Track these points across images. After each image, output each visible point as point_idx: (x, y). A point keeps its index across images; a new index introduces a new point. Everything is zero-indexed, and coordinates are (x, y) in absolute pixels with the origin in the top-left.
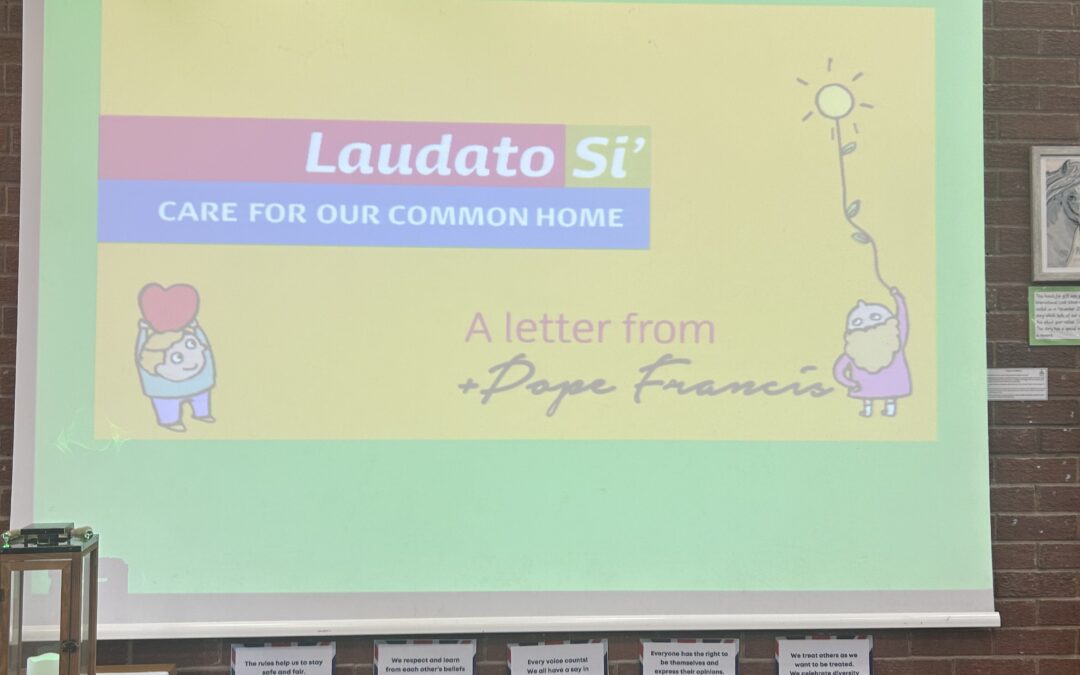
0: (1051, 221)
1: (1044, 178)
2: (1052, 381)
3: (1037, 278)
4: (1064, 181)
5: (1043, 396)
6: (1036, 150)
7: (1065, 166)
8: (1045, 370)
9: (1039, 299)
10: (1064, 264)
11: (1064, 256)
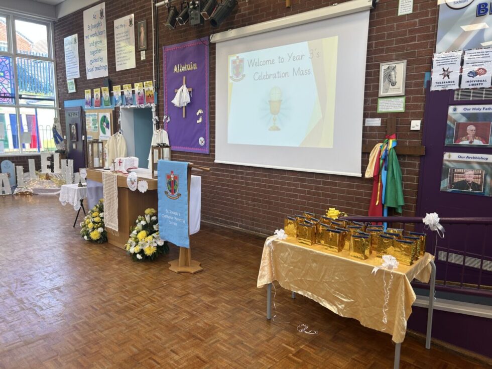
0: (384, 82)
1: (383, 71)
2: (382, 122)
3: (379, 96)
4: (388, 71)
5: (380, 125)
6: (381, 64)
7: (388, 67)
8: (380, 119)
9: (380, 101)
10: (387, 92)
11: (386, 90)
